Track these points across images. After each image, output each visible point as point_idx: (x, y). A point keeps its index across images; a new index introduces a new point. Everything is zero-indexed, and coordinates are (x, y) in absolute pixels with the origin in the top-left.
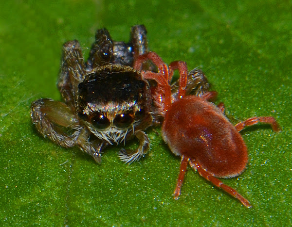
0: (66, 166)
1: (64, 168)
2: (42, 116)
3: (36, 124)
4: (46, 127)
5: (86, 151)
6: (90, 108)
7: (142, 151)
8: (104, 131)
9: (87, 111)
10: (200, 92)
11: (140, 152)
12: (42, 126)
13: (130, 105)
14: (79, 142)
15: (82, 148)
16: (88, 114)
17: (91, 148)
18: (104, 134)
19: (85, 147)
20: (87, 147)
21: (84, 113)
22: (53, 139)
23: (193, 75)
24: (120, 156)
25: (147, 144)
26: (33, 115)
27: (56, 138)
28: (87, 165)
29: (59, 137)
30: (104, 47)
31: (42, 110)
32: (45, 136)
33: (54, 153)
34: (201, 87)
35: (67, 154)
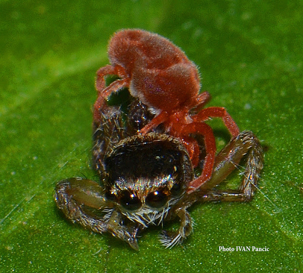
0: (100, 255)
1: (99, 257)
2: (68, 199)
3: (62, 208)
4: (74, 211)
5: (119, 236)
6: (117, 187)
7: (183, 232)
8: (137, 212)
9: (115, 191)
10: (252, 158)
11: (182, 234)
12: (69, 210)
13: (163, 181)
14: (110, 226)
15: (114, 233)
16: (116, 194)
17: (124, 232)
18: (137, 216)
19: (118, 232)
20: (119, 232)
21: (112, 193)
22: (84, 224)
23: (242, 138)
24: (160, 240)
25: (188, 224)
26: (58, 198)
27: (87, 222)
28: (124, 252)
29: (91, 222)
30: (135, 114)
31: (68, 192)
32: (74, 222)
33: (86, 240)
34: (252, 152)
35: (102, 240)
